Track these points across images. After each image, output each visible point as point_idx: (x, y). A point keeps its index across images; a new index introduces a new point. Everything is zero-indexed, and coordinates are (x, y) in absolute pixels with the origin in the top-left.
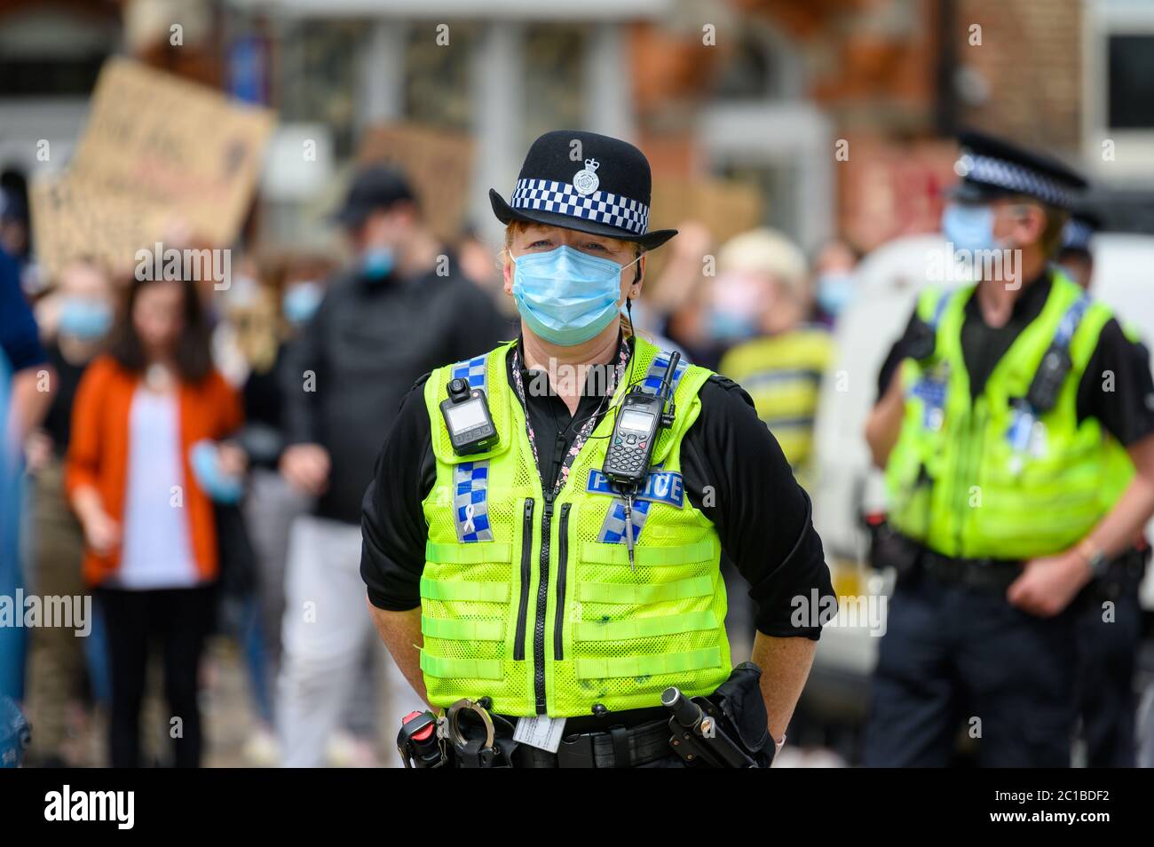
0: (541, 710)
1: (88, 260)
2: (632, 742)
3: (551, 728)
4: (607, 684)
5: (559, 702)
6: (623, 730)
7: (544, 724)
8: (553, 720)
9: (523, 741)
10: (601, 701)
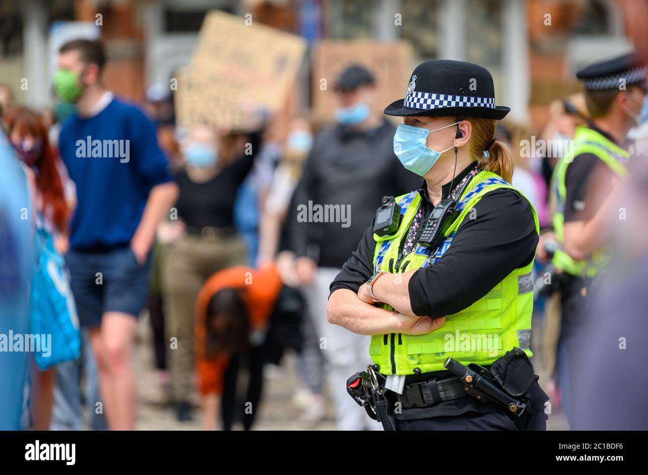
0: (394, 371)
1: (206, 122)
2: (440, 388)
3: (399, 381)
4: (421, 357)
5: (400, 367)
6: (434, 381)
7: (396, 379)
8: (400, 376)
9: (389, 388)
10: (419, 366)
